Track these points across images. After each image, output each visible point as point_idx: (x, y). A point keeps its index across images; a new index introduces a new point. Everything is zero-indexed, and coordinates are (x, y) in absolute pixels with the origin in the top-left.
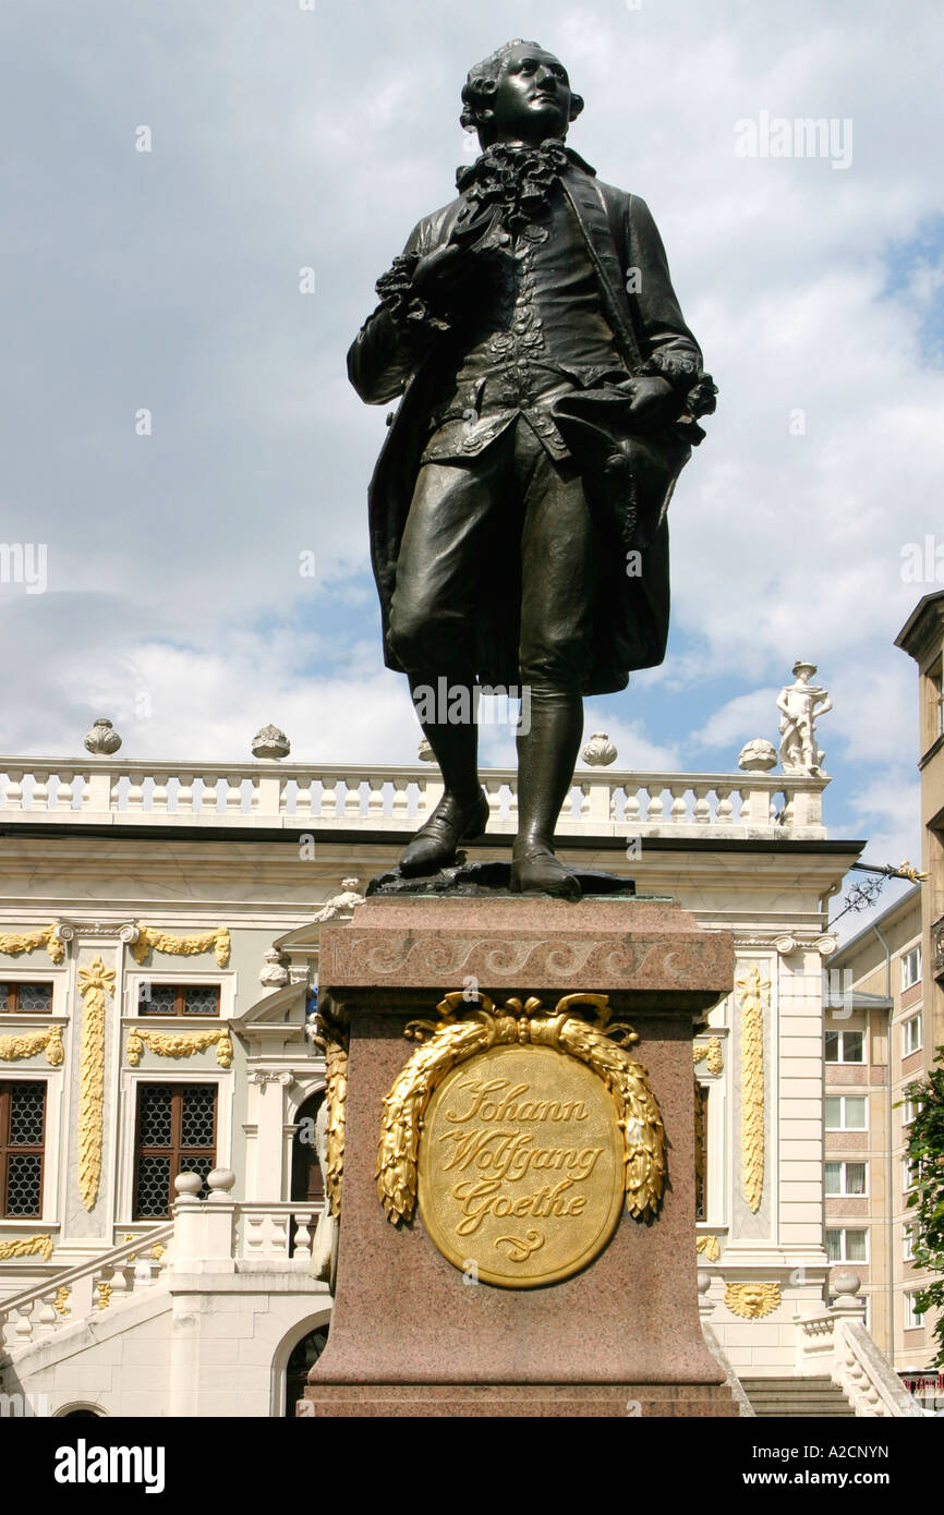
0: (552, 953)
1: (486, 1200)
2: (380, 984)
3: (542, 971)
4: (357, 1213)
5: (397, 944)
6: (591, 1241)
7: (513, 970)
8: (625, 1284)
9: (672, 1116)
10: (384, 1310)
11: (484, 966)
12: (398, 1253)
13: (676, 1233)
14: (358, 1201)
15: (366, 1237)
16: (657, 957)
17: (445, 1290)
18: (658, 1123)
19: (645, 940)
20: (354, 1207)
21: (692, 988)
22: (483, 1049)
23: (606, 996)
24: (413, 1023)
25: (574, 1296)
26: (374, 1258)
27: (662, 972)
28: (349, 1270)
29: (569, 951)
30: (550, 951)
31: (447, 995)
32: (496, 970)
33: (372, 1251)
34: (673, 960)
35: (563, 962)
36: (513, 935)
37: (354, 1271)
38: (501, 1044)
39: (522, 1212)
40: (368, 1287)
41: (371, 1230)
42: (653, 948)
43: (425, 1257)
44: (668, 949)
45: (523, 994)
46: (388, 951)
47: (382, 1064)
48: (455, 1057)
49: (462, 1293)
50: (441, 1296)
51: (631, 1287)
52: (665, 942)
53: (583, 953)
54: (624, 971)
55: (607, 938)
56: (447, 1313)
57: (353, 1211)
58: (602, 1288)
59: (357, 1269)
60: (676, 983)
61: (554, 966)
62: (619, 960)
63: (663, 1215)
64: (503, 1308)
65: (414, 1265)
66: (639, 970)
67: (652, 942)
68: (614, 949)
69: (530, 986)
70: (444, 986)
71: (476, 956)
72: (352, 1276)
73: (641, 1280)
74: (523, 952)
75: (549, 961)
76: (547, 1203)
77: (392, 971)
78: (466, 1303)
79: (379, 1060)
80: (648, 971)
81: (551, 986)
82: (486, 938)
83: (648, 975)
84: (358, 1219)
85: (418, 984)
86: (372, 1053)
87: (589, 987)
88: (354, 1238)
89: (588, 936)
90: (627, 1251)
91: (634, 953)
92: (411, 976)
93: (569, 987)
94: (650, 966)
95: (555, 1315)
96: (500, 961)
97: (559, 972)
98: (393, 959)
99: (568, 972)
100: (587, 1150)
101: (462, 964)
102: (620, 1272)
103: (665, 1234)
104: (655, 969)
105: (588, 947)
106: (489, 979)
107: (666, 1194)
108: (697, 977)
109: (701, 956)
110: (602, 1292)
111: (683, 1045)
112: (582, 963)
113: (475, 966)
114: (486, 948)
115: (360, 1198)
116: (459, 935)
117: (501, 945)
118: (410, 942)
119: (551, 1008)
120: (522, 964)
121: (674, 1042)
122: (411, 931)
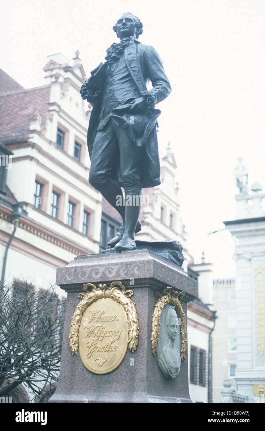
0: (108, 270)
1: (93, 347)
2: (69, 283)
3: (106, 276)
4: (65, 352)
5: (73, 271)
6: (119, 359)
7: (99, 276)
8: (128, 374)
9: (141, 318)
10: (69, 382)
11: (92, 275)
12: (73, 364)
13: (141, 357)
14: (65, 348)
15: (67, 359)
16: (133, 269)
17: (83, 375)
18: (135, 321)
19: (131, 263)
20: (64, 350)
21: (142, 278)
22: (94, 301)
23: (120, 282)
24: (80, 294)
26: (68, 365)
27: (135, 273)
29: (112, 269)
30: (107, 269)
31: (84, 285)
32: (95, 277)
34: (137, 269)
35: (110, 272)
36: (99, 266)
38: (99, 299)
39: (102, 350)
41: (68, 357)
42: (133, 265)
43: (80, 365)
44: (136, 266)
45: (102, 283)
46: (71, 273)
48: (87, 303)
49: (88, 376)
50: (83, 377)
52: (135, 263)
53: (115, 269)
54: (125, 274)
55: (121, 264)
56: (84, 383)
57: (64, 351)
58: (121, 374)
59: (64, 369)
60: (138, 276)
61: (108, 274)
62: (124, 271)
63: (138, 350)
64: (97, 381)
65: (77, 368)
66: (129, 273)
67: (132, 264)
68: (123, 267)
69: (103, 281)
70: (83, 282)
71: (90, 273)
72: (63, 371)
74: (101, 270)
75: (107, 272)
76: (108, 347)
77: (72, 279)
79: (73, 306)
81: (107, 280)
82: (93, 267)
83: (131, 274)
84: (65, 354)
85: (77, 282)
86: (71, 304)
87: (117, 279)
88: (64, 359)
89: (117, 264)
91: (128, 268)
92: (76, 280)
93: (112, 280)
94: (132, 271)
95: (110, 383)
96: (96, 274)
98: (72, 275)
100: (119, 330)
101: (87, 275)
102: (126, 369)
103: (138, 356)
104: (133, 272)
105: (117, 267)
106: (93, 279)
107: (139, 344)
108: (143, 274)
109: (144, 267)
110: (122, 376)
111: (145, 295)
112: (115, 272)
113: (90, 276)
114: (93, 270)
115: (66, 347)
116: (87, 267)
117: (96, 269)
118: (76, 270)
119: (109, 286)
120: (101, 274)
121: (143, 294)
122: (76, 267)
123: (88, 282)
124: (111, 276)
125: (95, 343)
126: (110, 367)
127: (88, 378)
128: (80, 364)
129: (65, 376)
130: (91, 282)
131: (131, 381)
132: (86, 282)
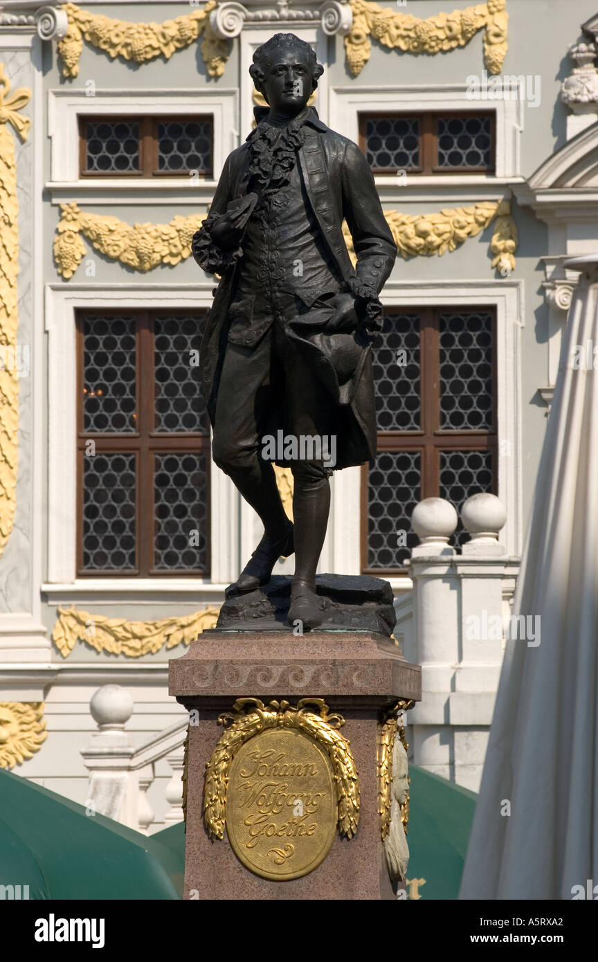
0: (292, 673)
1: (261, 826)
2: (201, 694)
3: (288, 685)
4: (194, 834)
5: (209, 669)
6: (320, 851)
7: (272, 683)
8: (339, 879)
9: (364, 772)
11: (256, 681)
12: (216, 859)
13: (367, 846)
14: (195, 827)
15: (199, 849)
16: (349, 676)
17: (241, 881)
18: (355, 777)
19: (343, 663)
21: (369, 694)
22: (258, 732)
23: (322, 700)
24: (223, 715)
25: (311, 886)
26: (204, 862)
27: (353, 684)
28: (191, 870)
29: (302, 671)
30: (291, 671)
31: (237, 700)
32: (263, 684)
33: (203, 858)
34: (359, 677)
35: (298, 678)
36: (272, 662)
37: (193, 871)
38: (269, 728)
39: (282, 833)
40: (200, 880)
41: (202, 845)
42: (347, 669)
43: (231, 862)
44: (356, 669)
45: (279, 698)
46: (205, 673)
47: (206, 741)
48: (243, 737)
49: (251, 883)
50: (239, 885)
51: (342, 880)
52: (354, 665)
53: (309, 671)
54: (332, 684)
55: (322, 663)
57: (192, 833)
58: (326, 880)
60: (361, 691)
61: (294, 681)
62: (329, 677)
63: (360, 835)
64: (273, 893)
65: (225, 866)
66: (340, 684)
67: (347, 665)
68: (327, 670)
69: (281, 694)
70: (235, 695)
71: (252, 676)
73: (348, 876)
74: (277, 671)
75: (290, 678)
76: (295, 827)
77: (207, 685)
78: (253, 890)
80: (345, 684)
81: (292, 694)
82: (257, 664)
83: (345, 686)
84: (194, 838)
85: (221, 694)
86: (202, 734)
87: (313, 694)
88: (193, 850)
89: (312, 662)
90: (340, 857)
91: (337, 672)
92: (217, 689)
93: (302, 694)
94: (346, 680)
96: (266, 678)
97: (297, 685)
98: (207, 678)
99: (301, 685)
100: (317, 794)
101: (245, 681)
102: (336, 871)
103: (361, 846)
104: (349, 682)
105: (312, 669)
106: (259, 690)
107: (362, 821)
108: (372, 687)
109: (374, 673)
110: (326, 883)
111: (371, 726)
112: (309, 679)
113: (251, 682)
114: (258, 670)
115: (196, 824)
116: (242, 663)
117: (265, 669)
118: (216, 668)
119: (295, 705)
120: (277, 680)
121: (365, 725)
122: (216, 661)
123: (247, 694)
124: (299, 687)
125: (263, 819)
126: (302, 865)
127: (252, 887)
128: (232, 859)
129: (199, 884)
130: (255, 695)
131: (348, 893)
132: (242, 694)
